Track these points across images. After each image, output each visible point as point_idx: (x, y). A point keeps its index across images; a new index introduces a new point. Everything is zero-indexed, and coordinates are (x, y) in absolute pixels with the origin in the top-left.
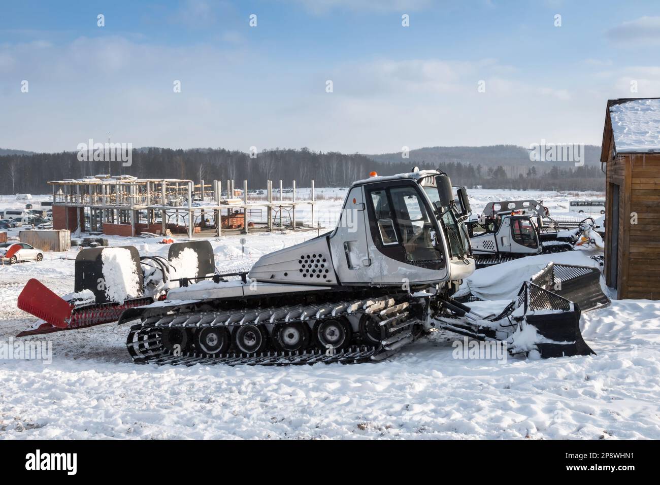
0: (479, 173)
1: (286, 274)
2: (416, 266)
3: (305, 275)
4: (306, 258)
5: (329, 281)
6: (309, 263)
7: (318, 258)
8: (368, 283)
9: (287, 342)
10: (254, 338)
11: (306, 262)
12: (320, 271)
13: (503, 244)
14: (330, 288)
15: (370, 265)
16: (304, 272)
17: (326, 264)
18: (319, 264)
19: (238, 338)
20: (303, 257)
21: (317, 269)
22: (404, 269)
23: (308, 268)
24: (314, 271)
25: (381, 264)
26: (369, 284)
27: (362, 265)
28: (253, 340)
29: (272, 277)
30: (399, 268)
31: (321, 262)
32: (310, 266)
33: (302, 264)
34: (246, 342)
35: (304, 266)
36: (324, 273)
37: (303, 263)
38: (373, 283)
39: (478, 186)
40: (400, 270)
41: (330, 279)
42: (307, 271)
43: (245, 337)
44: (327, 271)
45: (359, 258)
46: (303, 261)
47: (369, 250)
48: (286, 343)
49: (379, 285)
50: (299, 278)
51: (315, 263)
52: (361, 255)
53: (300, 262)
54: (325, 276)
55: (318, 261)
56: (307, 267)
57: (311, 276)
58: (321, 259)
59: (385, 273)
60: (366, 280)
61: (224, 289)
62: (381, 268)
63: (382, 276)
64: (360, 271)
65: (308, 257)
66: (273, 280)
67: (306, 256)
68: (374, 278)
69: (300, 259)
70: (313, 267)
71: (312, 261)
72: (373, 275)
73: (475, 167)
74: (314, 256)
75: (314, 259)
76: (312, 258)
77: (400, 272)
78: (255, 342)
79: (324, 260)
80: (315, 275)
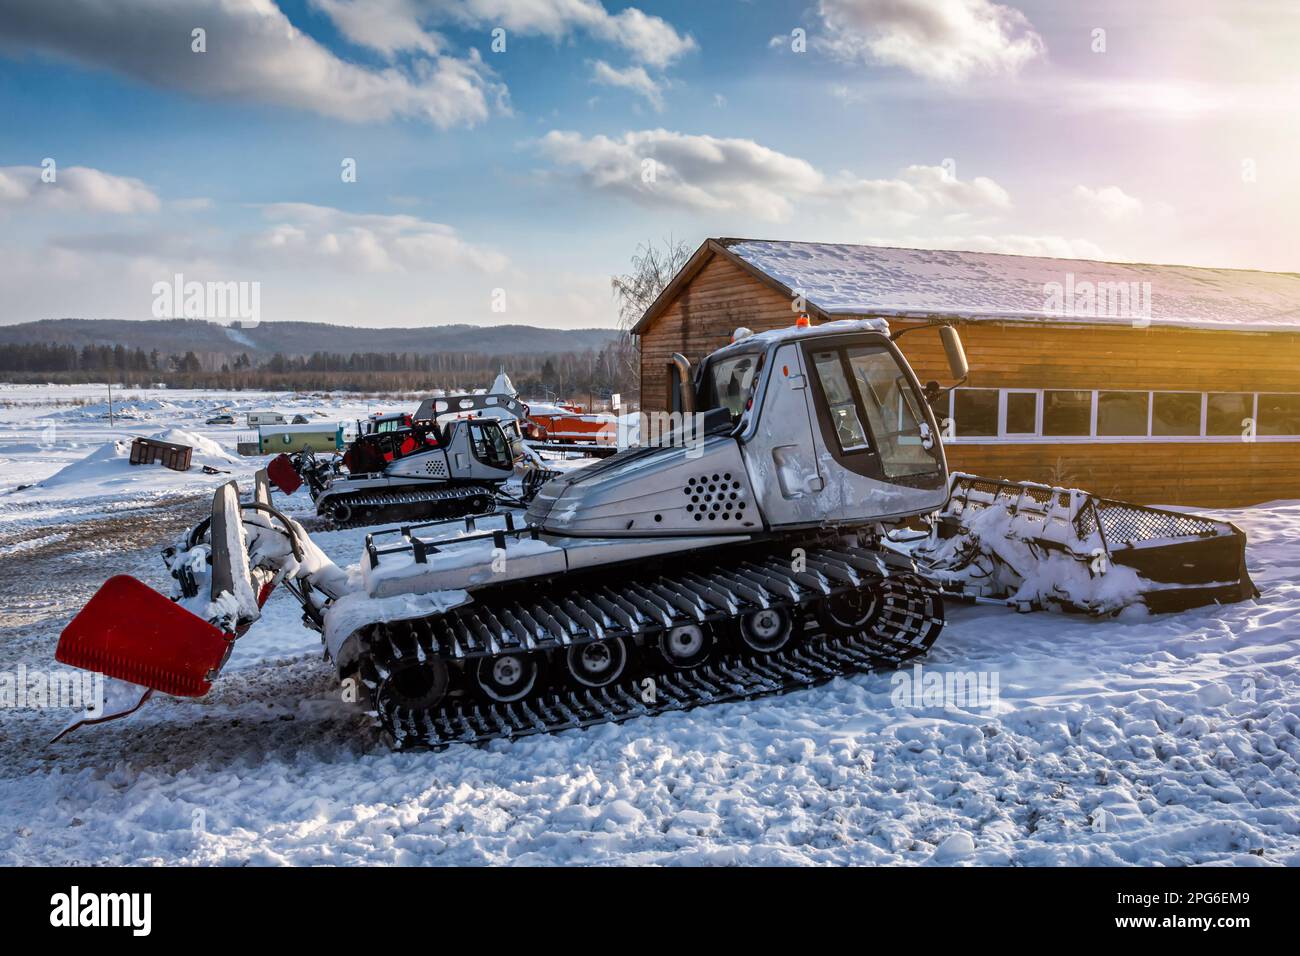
0: (154, 363)
1: (658, 518)
2: (900, 484)
3: (698, 517)
4: (699, 484)
5: (747, 524)
6: (706, 491)
7: (722, 481)
8: (820, 522)
9: (680, 653)
10: (605, 655)
11: (700, 490)
12: (729, 506)
13: (458, 466)
14: (748, 537)
15: (823, 487)
16: (697, 510)
17: (740, 493)
18: (727, 494)
19: (571, 660)
20: (692, 482)
21: (723, 504)
22: (881, 492)
23: (705, 502)
24: (716, 507)
25: (841, 487)
26: (821, 525)
27: (808, 489)
28: (604, 658)
29: (630, 525)
30: (873, 491)
31: (731, 490)
32: (708, 498)
33: (692, 495)
34: (589, 665)
35: (695, 499)
36: (736, 509)
37: (694, 492)
38: (827, 521)
39: (160, 385)
40: (875, 493)
41: (750, 521)
42: (703, 508)
43: (585, 655)
44: (742, 506)
45: (802, 477)
46: (694, 489)
47: (819, 460)
48: (675, 655)
49: (837, 524)
50: (688, 522)
51: (718, 491)
52: (806, 470)
53: (688, 491)
54: (739, 516)
55: (724, 487)
56: (702, 500)
57: (712, 517)
58: (730, 484)
59: (849, 501)
60: (815, 516)
61: (521, 560)
62: (841, 491)
63: (843, 506)
64: (804, 500)
65: (704, 480)
66: (631, 531)
67: (698, 480)
68: (830, 512)
69: (688, 485)
70: (715, 499)
71: (712, 488)
72: (827, 507)
73: (148, 352)
74: (716, 478)
75: (716, 484)
76: (711, 481)
77: (874, 497)
78: (608, 661)
79: (736, 485)
80: (719, 515)
